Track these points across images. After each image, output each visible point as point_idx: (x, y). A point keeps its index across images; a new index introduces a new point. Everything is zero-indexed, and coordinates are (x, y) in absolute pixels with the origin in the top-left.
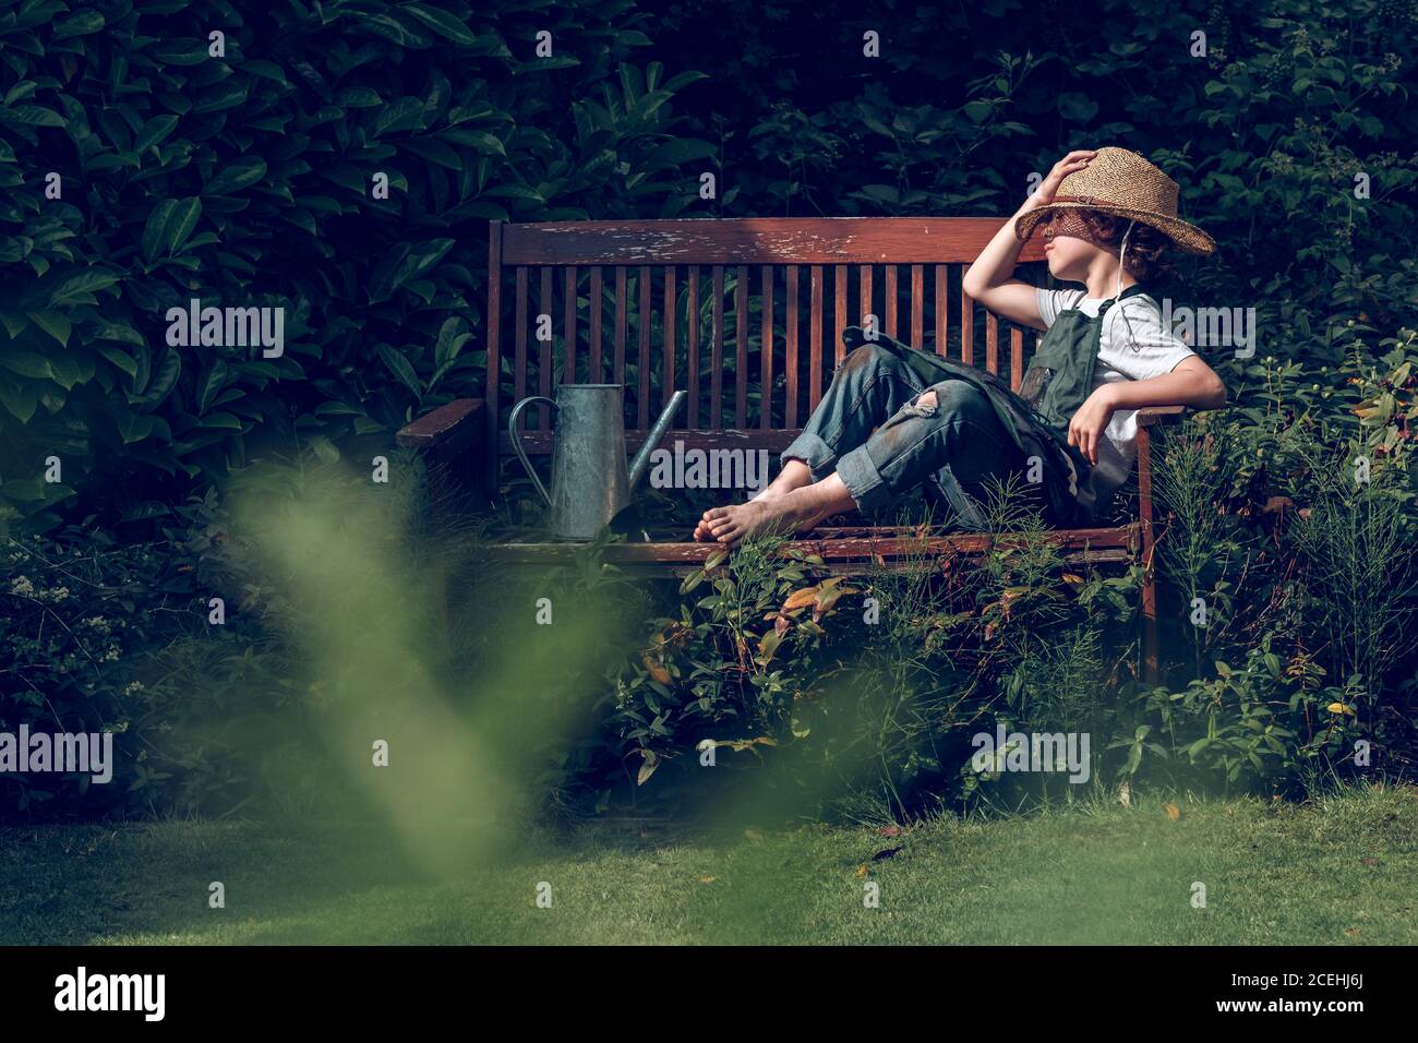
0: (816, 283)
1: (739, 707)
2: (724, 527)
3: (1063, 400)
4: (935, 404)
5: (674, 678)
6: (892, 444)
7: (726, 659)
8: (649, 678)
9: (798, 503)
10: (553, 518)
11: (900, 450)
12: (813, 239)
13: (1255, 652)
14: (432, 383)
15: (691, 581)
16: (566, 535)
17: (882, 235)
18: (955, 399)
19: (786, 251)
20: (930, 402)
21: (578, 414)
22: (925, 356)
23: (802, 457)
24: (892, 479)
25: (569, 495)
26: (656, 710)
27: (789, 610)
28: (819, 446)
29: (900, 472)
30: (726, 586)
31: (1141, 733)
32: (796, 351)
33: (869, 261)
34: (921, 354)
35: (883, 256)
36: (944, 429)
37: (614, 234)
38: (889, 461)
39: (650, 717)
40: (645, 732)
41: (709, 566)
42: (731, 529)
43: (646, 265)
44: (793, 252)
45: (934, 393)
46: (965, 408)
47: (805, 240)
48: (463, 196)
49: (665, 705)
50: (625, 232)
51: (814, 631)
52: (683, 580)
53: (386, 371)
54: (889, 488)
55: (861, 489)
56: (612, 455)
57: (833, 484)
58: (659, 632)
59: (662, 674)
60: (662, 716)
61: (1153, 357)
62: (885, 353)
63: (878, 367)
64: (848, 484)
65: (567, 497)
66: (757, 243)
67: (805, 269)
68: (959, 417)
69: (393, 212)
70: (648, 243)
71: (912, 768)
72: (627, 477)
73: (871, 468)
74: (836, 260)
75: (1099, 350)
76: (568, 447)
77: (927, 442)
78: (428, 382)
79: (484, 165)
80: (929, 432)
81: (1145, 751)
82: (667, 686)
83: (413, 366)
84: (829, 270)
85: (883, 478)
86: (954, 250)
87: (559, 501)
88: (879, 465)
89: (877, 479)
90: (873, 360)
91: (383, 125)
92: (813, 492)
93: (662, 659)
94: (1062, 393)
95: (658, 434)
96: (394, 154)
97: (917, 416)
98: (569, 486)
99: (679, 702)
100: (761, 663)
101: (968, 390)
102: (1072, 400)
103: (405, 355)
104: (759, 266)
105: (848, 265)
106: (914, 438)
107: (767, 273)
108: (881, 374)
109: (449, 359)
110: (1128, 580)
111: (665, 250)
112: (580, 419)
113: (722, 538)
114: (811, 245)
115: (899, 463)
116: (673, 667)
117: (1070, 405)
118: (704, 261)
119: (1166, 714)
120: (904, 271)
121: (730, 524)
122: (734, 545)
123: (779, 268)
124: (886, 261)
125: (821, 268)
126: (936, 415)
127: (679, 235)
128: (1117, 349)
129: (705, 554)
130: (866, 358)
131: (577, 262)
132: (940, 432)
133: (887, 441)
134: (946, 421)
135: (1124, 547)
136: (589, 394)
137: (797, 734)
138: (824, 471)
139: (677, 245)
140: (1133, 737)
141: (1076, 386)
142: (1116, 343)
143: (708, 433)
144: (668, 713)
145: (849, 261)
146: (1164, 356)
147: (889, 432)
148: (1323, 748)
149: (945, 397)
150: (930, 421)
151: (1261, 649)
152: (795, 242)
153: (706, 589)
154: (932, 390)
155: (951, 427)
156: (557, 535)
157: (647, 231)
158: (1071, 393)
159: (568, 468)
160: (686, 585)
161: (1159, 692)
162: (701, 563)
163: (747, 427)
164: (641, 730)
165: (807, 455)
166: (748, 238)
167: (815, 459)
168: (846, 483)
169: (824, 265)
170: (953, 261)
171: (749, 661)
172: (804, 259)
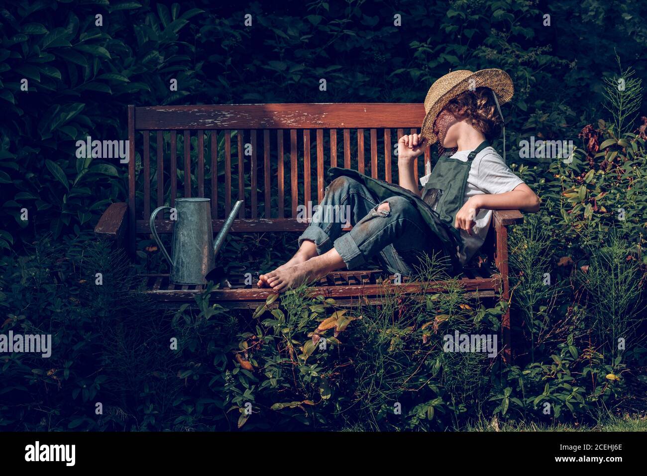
0: (306, 139)
1: (292, 383)
2: (276, 282)
3: (449, 206)
4: (389, 209)
5: (254, 367)
6: (365, 232)
7: (283, 356)
8: (241, 368)
9: (314, 266)
10: (175, 273)
11: (370, 235)
12: (304, 115)
13: (563, 345)
14: (76, 182)
15: (259, 311)
16: (182, 282)
17: (341, 113)
18: (399, 207)
19: (289, 122)
20: (386, 209)
21: (189, 216)
22: (379, 182)
23: (312, 239)
24: (365, 251)
25: (184, 260)
26: (247, 386)
27: (321, 331)
28: (321, 233)
29: (370, 247)
30: (277, 312)
31: (508, 392)
32: (296, 176)
33: (334, 127)
34: (377, 181)
35: (342, 124)
36: (394, 223)
37: (197, 112)
38: (364, 242)
39: (243, 389)
40: (241, 399)
41: (268, 302)
42: (280, 283)
43: (213, 129)
44: (293, 122)
45: (388, 204)
46: (405, 211)
47: (300, 115)
48: (86, 79)
49: (251, 383)
50: (202, 111)
51: (336, 342)
52: (255, 310)
53: (50, 174)
54: (364, 256)
55: (349, 257)
56: (206, 237)
57: (333, 255)
58: (245, 341)
59: (247, 365)
60: (250, 389)
61: (502, 183)
62: (352, 181)
63: (349, 189)
64: (342, 255)
65: (182, 261)
66: (274, 117)
67: (300, 132)
68: (401, 216)
69: (52, 89)
70: (215, 117)
71: (383, 412)
72: (213, 248)
73: (354, 245)
74: (317, 126)
75: (468, 177)
76: (182, 234)
77: (385, 230)
78: (74, 181)
79: (96, 62)
80: (386, 225)
81: (510, 402)
82: (250, 371)
83: (64, 171)
84: (313, 132)
85: (361, 251)
86: (380, 121)
87: (178, 263)
88: (359, 243)
89: (358, 252)
90: (346, 185)
91: (47, 43)
92: (322, 260)
93: (247, 356)
94: (448, 203)
95: (228, 225)
96: (54, 59)
97: (379, 216)
98: (183, 255)
99: (257, 380)
100: (303, 358)
101: (405, 201)
102: (453, 206)
103: (59, 165)
104: (276, 130)
105: (323, 129)
106: (378, 228)
107: (280, 134)
108: (351, 192)
109: (84, 169)
110: (498, 308)
111: (225, 121)
112: (189, 219)
113: (276, 288)
114: (303, 118)
115: (370, 242)
116: (253, 360)
117: (452, 209)
118: (246, 127)
119: (521, 382)
120: (353, 132)
121: (279, 280)
122: (282, 291)
123: (287, 132)
124: (344, 127)
125: (309, 131)
126: (389, 216)
127: (231, 113)
128: (481, 178)
129: (266, 296)
130: (342, 184)
131: (176, 128)
132: (392, 225)
133: (362, 230)
134: (395, 218)
135: (493, 290)
136: (195, 205)
137: (324, 397)
138: (325, 247)
139: (231, 119)
140: (503, 394)
141: (455, 198)
142: (481, 175)
143: (250, 221)
144: (253, 387)
145: (324, 127)
146: (508, 183)
147: (362, 226)
148: (601, 397)
149: (393, 206)
150: (386, 218)
151: (566, 343)
152: (294, 117)
153: (267, 315)
154: (387, 202)
155: (398, 222)
156: (177, 282)
157: (214, 111)
158: (452, 202)
159: (183, 246)
160: (257, 313)
161: (514, 368)
162: (265, 301)
163: (271, 218)
164: (237, 397)
165: (315, 238)
166: (268, 115)
167: (319, 240)
168: (340, 254)
169: (311, 129)
170: (380, 127)
171: (296, 358)
172: (300, 126)
